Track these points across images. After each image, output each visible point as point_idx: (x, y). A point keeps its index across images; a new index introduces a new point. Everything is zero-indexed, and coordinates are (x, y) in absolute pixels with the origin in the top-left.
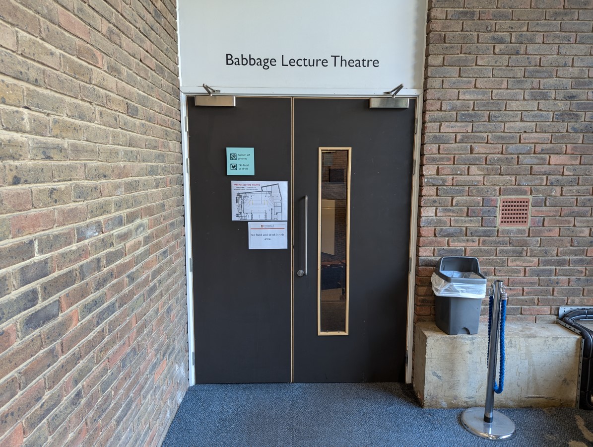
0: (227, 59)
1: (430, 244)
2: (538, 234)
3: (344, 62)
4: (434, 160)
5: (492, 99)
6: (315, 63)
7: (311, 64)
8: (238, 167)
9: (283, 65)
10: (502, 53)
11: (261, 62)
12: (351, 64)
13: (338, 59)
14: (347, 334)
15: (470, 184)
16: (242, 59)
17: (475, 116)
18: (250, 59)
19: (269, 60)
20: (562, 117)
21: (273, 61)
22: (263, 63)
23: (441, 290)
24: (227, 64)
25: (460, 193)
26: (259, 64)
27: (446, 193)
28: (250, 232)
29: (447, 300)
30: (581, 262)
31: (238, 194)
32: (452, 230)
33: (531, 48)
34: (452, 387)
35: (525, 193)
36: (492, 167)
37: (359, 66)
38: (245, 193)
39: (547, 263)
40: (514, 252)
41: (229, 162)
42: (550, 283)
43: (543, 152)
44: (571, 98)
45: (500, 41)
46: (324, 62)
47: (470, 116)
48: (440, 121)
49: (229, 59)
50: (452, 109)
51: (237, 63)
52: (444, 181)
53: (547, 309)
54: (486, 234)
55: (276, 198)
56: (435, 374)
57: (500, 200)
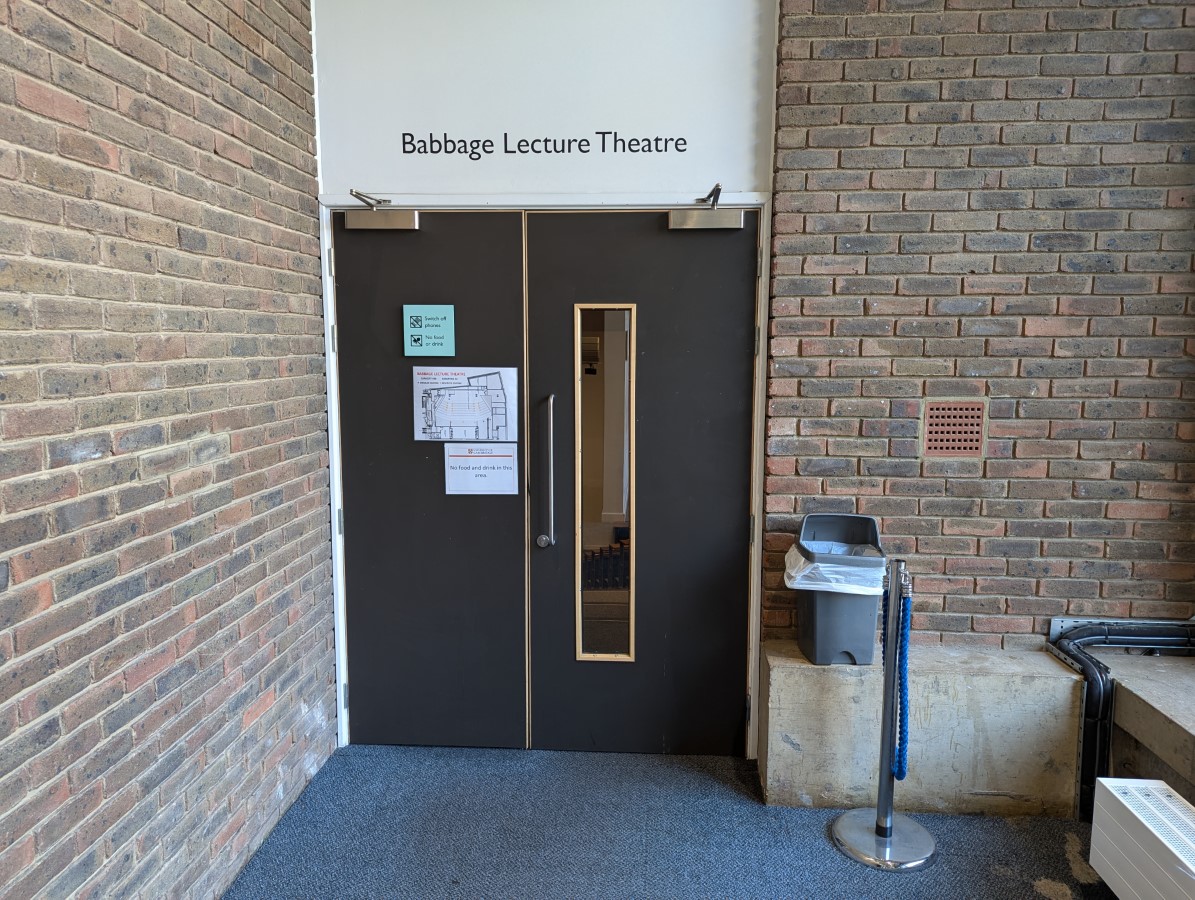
0: (404, 143)
1: (787, 489)
2: (1003, 472)
3: (620, 144)
4: (791, 329)
5: (904, 209)
6: (566, 146)
7: (559, 148)
8: (425, 341)
9: (506, 151)
10: (924, 120)
11: (465, 146)
12: (633, 148)
13: (610, 139)
14: (631, 658)
15: (864, 373)
16: (432, 142)
17: (871, 242)
18: (446, 142)
19: (481, 144)
20: (1047, 242)
21: (488, 143)
22: (469, 149)
23: (798, 578)
24: (405, 152)
25: (845, 391)
26: (462, 150)
27: (818, 390)
28: (449, 462)
29: (810, 595)
30: (1094, 530)
31: (425, 392)
32: (829, 462)
33: (981, 107)
34: (821, 766)
35: (974, 391)
36: (908, 340)
37: (650, 150)
38: (438, 389)
39: (1023, 529)
40: (955, 507)
41: (409, 331)
42: (1029, 570)
43: (1010, 311)
44: (1067, 204)
45: (920, 97)
46: (583, 145)
47: (861, 242)
48: (804, 252)
49: (408, 143)
50: (827, 230)
51: (422, 150)
52: (813, 368)
53: (1025, 622)
54: (898, 471)
55: (495, 399)
56: (787, 739)
57: (924, 405)
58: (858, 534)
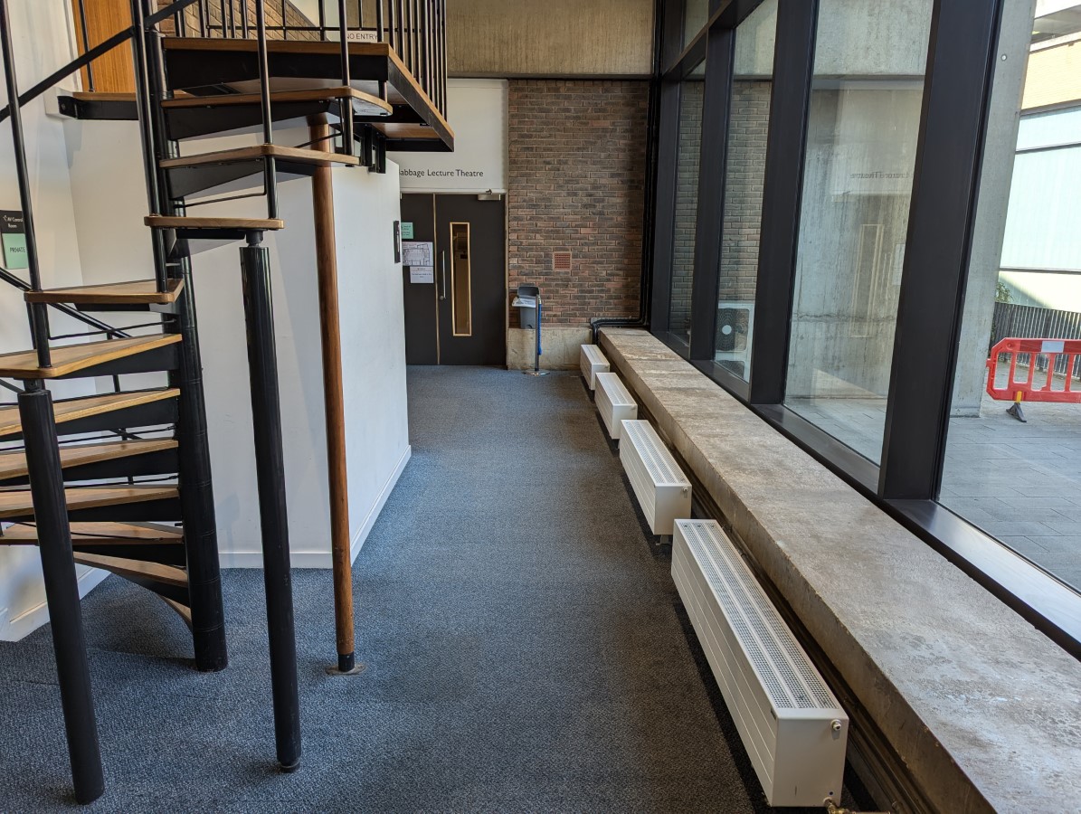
1: (515, 280)
2: (576, 274)
3: (463, 173)
4: (515, 231)
5: (546, 196)
6: (447, 174)
8: (404, 234)
9: (428, 175)
10: (550, 170)
11: (415, 173)
12: (467, 174)
13: (460, 172)
14: (470, 335)
15: (536, 244)
16: (405, 172)
17: (537, 205)
18: (409, 172)
19: (420, 172)
20: (585, 206)
22: (417, 174)
23: (515, 304)
25: (531, 250)
27: (523, 249)
28: (411, 272)
29: (519, 308)
30: (602, 291)
31: (404, 250)
32: (527, 272)
33: (565, 166)
34: (523, 358)
35: (567, 250)
36: (549, 234)
37: (472, 175)
38: (408, 249)
39: (582, 291)
40: (564, 285)
42: (584, 304)
43: (576, 226)
44: (590, 195)
45: (549, 163)
46: (452, 173)
47: (534, 205)
48: (518, 207)
50: (524, 201)
51: (402, 174)
52: (521, 243)
53: (584, 319)
54: (547, 274)
55: (426, 252)
56: (513, 351)
57: (553, 254)
58: (534, 292)
